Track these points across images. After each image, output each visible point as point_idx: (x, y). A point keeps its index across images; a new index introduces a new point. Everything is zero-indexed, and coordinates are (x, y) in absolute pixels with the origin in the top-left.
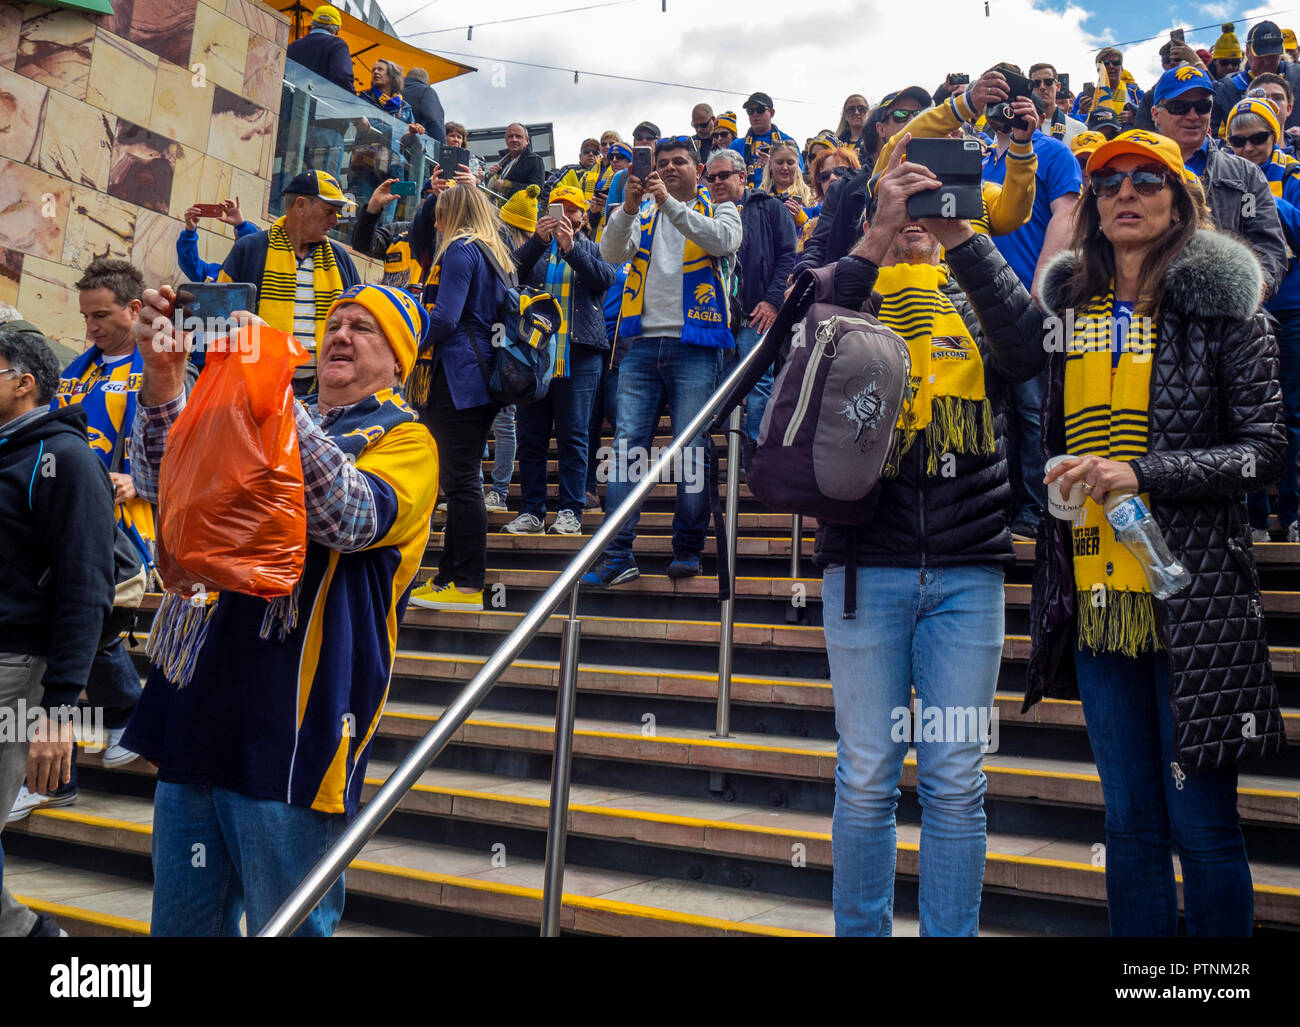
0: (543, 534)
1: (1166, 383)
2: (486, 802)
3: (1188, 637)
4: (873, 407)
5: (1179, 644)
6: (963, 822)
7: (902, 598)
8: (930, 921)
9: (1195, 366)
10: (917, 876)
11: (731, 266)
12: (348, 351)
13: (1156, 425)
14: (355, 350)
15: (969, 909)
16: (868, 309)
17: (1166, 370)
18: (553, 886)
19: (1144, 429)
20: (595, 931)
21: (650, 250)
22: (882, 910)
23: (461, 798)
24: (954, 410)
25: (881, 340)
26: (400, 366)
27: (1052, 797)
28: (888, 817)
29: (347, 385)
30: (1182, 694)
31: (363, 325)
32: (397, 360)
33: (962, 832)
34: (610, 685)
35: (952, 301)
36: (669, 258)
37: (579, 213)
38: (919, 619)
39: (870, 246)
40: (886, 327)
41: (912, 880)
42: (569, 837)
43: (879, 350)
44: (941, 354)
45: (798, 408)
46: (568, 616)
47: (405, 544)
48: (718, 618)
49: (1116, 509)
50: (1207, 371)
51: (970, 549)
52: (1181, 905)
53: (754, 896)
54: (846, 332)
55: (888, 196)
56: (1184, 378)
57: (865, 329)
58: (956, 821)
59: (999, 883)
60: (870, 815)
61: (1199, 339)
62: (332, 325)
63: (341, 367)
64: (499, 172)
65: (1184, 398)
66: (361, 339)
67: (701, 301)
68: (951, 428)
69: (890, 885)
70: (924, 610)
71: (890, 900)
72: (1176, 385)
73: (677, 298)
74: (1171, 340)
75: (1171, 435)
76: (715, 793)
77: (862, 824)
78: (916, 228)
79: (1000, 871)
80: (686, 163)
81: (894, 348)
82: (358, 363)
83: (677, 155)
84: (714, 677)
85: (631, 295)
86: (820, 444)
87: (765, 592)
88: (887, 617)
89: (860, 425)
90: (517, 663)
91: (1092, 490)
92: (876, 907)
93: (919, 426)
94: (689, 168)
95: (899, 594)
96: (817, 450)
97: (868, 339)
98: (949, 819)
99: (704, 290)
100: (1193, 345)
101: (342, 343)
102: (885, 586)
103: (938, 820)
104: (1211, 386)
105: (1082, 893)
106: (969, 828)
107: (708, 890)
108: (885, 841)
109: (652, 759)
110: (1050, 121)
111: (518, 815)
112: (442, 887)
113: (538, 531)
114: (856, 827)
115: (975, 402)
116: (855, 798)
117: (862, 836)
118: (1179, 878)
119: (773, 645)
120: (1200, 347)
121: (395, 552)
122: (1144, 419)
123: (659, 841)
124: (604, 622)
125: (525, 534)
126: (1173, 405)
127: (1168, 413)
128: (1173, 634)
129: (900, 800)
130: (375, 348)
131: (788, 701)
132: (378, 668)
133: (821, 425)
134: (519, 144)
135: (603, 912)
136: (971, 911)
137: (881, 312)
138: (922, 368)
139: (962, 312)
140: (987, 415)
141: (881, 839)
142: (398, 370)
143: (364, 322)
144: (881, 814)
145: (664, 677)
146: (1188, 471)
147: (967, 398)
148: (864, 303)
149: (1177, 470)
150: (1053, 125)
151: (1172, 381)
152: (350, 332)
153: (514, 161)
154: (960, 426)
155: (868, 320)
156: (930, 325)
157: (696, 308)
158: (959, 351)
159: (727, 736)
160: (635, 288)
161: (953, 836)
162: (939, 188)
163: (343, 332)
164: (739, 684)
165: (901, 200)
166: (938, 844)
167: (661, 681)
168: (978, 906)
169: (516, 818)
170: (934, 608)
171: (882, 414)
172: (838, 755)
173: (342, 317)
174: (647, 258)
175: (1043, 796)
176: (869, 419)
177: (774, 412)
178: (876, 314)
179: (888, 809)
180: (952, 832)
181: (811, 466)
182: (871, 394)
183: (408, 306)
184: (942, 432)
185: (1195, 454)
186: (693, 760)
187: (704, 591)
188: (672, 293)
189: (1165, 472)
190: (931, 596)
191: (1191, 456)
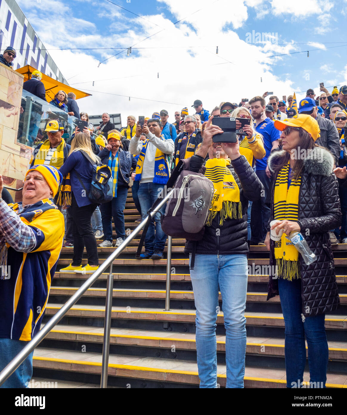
0: (112, 247)
1: (304, 195)
2: (88, 336)
3: (308, 276)
4: (201, 203)
5: (305, 278)
6: (239, 334)
7: (213, 263)
8: (229, 365)
9: (313, 190)
10: (225, 352)
11: (171, 159)
12: (33, 187)
13: (301, 209)
14: (36, 186)
15: (241, 360)
16: (201, 172)
17: (304, 191)
18: (105, 361)
19: (297, 210)
20: (123, 376)
21: (145, 153)
22: (213, 362)
23: (79, 335)
24: (229, 205)
25: (204, 182)
26: (52, 192)
27: (270, 324)
28: (213, 333)
29: (33, 198)
30: (306, 293)
31: (38, 178)
32: (51, 190)
33: (238, 337)
34: (131, 295)
35: (231, 171)
36: (151, 155)
37: (118, 142)
38: (219, 270)
39: (201, 152)
40: (207, 178)
41: (224, 353)
42: (110, 345)
43: (203, 185)
44: (226, 187)
45: (177, 204)
46: (109, 273)
47: (52, 250)
48: (166, 272)
49: (294, 237)
50: (317, 192)
51: (233, 249)
52: (307, 356)
53: (176, 361)
54: (192, 180)
55: (207, 136)
56: (309, 194)
57: (199, 179)
58: (236, 333)
59: (253, 352)
60: (207, 332)
61: (314, 182)
62: (27, 178)
63: (30, 192)
64: (100, 129)
65: (309, 200)
66: (38, 183)
67: (160, 170)
68: (228, 211)
69: (215, 355)
70: (220, 266)
71: (215, 360)
72: (307, 196)
73: (153, 168)
74: (305, 182)
75: (305, 212)
76: (165, 329)
77: (205, 336)
78: (220, 147)
79: (253, 349)
80: (156, 126)
81: (208, 184)
82: (37, 191)
83: (154, 123)
84: (164, 291)
85: (139, 167)
86: (184, 215)
87: (183, 263)
88: (208, 269)
89: (197, 209)
90: (90, 289)
91: (286, 231)
92: (211, 362)
93: (218, 210)
94: (157, 128)
95: (212, 262)
96: (183, 217)
97: (200, 182)
98: (234, 333)
99: (162, 166)
100: (312, 183)
101: (31, 184)
102: (207, 259)
103: (231, 333)
104: (318, 196)
105: (278, 354)
106: (240, 335)
107: (161, 360)
108: (212, 341)
109: (144, 319)
110: (276, 113)
111: (99, 339)
112: (71, 364)
113: (110, 246)
114: (203, 337)
115: (236, 203)
116: (202, 327)
117: (205, 339)
118: (307, 347)
119: (185, 280)
120: (314, 184)
121: (48, 252)
122: (297, 207)
123: (145, 345)
124: (130, 275)
125: (106, 247)
126: (306, 203)
127: (304, 205)
128: (304, 274)
129: (217, 327)
130: (43, 186)
131: (189, 298)
132: (44, 292)
133: (184, 209)
134: (107, 120)
135: (125, 369)
136: (242, 361)
137: (205, 173)
138: (220, 192)
139: (234, 175)
140: (240, 207)
141: (211, 340)
142: (51, 193)
143: (39, 177)
144: (210, 332)
145: (149, 292)
146: (315, 224)
147: (234, 201)
148: (200, 170)
149: (312, 224)
150: (277, 114)
151: (306, 195)
152: (34, 180)
153: (105, 125)
154: (231, 210)
155: (201, 176)
156: (223, 178)
157: (159, 172)
158: (231, 186)
159: (169, 310)
160: (140, 165)
161: (236, 338)
162: (223, 133)
163: (31, 180)
164: (173, 293)
165: (210, 137)
166: (231, 341)
167: (148, 293)
168: (245, 359)
169: (98, 340)
170: (223, 265)
171: (204, 206)
172: (196, 314)
173: (31, 175)
174: (144, 156)
175: (267, 324)
176: (200, 207)
177: (169, 205)
178: (204, 174)
179: (213, 330)
180: (235, 337)
181: (181, 223)
182: (200, 199)
183: (55, 172)
184: (225, 212)
185: (316, 219)
186: (157, 318)
187: (163, 264)
188: (152, 167)
189: (308, 225)
190: (222, 261)
191: (315, 219)
